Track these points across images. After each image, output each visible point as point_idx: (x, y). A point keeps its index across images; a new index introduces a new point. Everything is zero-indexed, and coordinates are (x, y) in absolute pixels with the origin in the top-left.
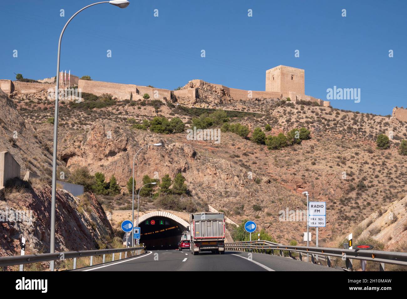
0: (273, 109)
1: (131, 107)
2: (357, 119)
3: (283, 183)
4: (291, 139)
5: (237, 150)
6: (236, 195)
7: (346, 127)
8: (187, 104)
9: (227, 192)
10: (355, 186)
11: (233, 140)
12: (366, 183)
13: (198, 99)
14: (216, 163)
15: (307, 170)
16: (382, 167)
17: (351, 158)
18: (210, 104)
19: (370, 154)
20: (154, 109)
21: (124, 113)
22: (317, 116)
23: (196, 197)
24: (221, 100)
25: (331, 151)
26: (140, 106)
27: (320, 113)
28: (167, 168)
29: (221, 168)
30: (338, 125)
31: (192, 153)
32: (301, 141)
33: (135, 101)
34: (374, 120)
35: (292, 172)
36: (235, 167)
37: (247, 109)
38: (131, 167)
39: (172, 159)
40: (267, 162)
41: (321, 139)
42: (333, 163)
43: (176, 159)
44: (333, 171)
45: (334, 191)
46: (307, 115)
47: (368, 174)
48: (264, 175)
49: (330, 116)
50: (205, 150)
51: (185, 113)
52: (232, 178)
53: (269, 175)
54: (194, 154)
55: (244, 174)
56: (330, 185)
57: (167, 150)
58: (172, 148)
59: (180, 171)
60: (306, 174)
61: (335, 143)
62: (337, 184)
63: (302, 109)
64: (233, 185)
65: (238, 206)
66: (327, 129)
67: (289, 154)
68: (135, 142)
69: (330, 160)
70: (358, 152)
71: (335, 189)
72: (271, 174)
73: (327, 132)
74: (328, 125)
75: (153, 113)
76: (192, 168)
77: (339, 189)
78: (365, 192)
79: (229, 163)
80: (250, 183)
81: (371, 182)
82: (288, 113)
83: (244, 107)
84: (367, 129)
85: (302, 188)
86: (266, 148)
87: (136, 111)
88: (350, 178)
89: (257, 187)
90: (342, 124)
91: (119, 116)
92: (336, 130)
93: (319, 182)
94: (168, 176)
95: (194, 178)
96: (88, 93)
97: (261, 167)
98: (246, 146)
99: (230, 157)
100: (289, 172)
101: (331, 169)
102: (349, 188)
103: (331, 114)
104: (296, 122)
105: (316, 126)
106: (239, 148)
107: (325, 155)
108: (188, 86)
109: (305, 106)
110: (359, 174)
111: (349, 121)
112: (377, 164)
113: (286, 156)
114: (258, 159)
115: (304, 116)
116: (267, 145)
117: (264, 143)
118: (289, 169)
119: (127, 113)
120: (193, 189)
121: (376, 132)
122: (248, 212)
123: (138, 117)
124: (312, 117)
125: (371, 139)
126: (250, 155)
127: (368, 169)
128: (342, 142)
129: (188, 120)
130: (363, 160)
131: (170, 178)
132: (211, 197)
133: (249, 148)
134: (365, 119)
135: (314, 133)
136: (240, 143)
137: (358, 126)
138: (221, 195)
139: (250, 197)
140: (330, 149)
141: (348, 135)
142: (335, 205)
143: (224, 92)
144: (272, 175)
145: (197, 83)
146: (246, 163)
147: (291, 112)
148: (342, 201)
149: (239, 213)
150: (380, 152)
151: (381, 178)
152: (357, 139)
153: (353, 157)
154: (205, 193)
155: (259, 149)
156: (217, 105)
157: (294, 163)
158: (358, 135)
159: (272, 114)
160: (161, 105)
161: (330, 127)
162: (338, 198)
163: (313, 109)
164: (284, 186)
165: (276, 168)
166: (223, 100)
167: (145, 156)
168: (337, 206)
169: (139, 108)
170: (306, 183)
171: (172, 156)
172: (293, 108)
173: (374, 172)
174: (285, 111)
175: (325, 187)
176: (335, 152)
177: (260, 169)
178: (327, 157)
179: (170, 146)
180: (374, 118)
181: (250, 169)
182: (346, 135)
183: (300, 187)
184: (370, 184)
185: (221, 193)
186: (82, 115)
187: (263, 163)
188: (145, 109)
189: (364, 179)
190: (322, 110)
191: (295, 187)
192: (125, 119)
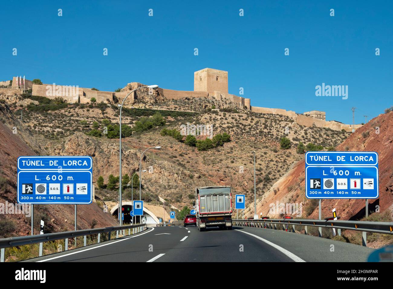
0: (201, 115)
1: (81, 110)
2: (267, 124)
3: (210, 178)
4: (215, 142)
5: (174, 152)
6: (176, 187)
7: (258, 131)
8: (127, 105)
9: (169, 186)
10: (262, 178)
11: (171, 143)
12: (271, 176)
13: (136, 100)
14: (161, 164)
15: (228, 167)
16: (283, 164)
17: (261, 157)
18: (147, 104)
19: (275, 154)
20: (100, 111)
21: (76, 115)
22: (236, 122)
23: (147, 190)
24: (156, 100)
25: (246, 151)
26: (88, 108)
27: (238, 119)
28: (125, 168)
29: (164, 168)
30: (252, 129)
31: (143, 157)
32: (224, 143)
33: (84, 104)
34: (280, 125)
35: (217, 169)
36: (174, 167)
37: (178, 108)
38: (99, 169)
39: (129, 162)
40: (198, 161)
41: (239, 141)
42: (247, 161)
43: (132, 162)
44: (247, 168)
45: (247, 183)
46: (228, 121)
47: (272, 170)
48: (195, 171)
49: (246, 121)
50: (151, 152)
51: (127, 114)
52: (173, 175)
53: (199, 171)
54: (145, 158)
55: (182, 172)
56: (244, 178)
57: (124, 155)
58: (128, 153)
59: (134, 171)
60: (227, 170)
61: (249, 144)
62: (249, 177)
63: (224, 116)
64: (174, 180)
65: (178, 195)
66: (243, 133)
67: (214, 154)
68: (101, 150)
69: (245, 159)
70: (266, 151)
71: (248, 181)
72: (200, 171)
73: (243, 136)
74: (245, 130)
75: (100, 115)
76: (143, 168)
77: (251, 181)
78: (270, 183)
79: (170, 164)
80: (186, 178)
81: (274, 175)
82: (213, 119)
83: (176, 106)
84: (274, 132)
85: (224, 181)
86: (196, 149)
87: (86, 113)
88: (259, 173)
89: (191, 181)
90: (255, 128)
91: (72, 118)
92: (251, 133)
93: (236, 176)
94: (127, 175)
95: (145, 176)
96: (42, 97)
97: (193, 165)
98: (181, 148)
99: (170, 157)
100: (214, 169)
101: (246, 166)
102: (258, 181)
103: (247, 120)
104: (219, 127)
105: (235, 130)
106: (176, 150)
107: (241, 155)
108: (127, 88)
109: (226, 113)
110: (266, 170)
111: (261, 126)
112: (280, 161)
113: (211, 156)
114: (191, 158)
115: (226, 122)
116: (198, 147)
117: (194, 145)
118: (214, 167)
119: (78, 115)
120: (144, 183)
121: (281, 135)
122: (185, 200)
123: (87, 118)
124: (232, 122)
125: (277, 140)
126: (185, 155)
127: (272, 166)
128: (255, 144)
129: (130, 121)
130: (270, 158)
131: (129, 176)
132: (158, 189)
133: (184, 150)
134: (274, 124)
135: (234, 137)
136: (177, 146)
137: (267, 130)
138: (165, 188)
139: (186, 189)
140: (245, 149)
141: (259, 138)
142: (248, 193)
143: (158, 92)
144: (202, 171)
145: (135, 85)
146: (182, 163)
147: (216, 118)
148: (253, 191)
149: (178, 201)
150: (283, 151)
151: (282, 172)
152: (266, 141)
153: (262, 156)
154: (154, 187)
155: (191, 150)
156: (152, 105)
157: (218, 162)
158: (267, 137)
159: (200, 119)
160: (106, 107)
161: (246, 131)
162: (250, 188)
163: (233, 116)
164: (210, 179)
165: (204, 165)
166: (157, 100)
167: (109, 160)
168: (249, 194)
169: (88, 111)
170: (226, 177)
171: (129, 160)
172: (217, 115)
173: (277, 168)
174: (211, 117)
175: (240, 180)
176: (249, 152)
177: (193, 166)
178: (243, 156)
179: (126, 152)
180: (280, 123)
181: (185, 167)
182: (258, 138)
183: (222, 181)
184: (273, 177)
185: (165, 186)
186: (40, 117)
187: (195, 162)
188: (93, 111)
189: (269, 173)
190: (240, 116)
191: (219, 180)
192: (77, 121)
